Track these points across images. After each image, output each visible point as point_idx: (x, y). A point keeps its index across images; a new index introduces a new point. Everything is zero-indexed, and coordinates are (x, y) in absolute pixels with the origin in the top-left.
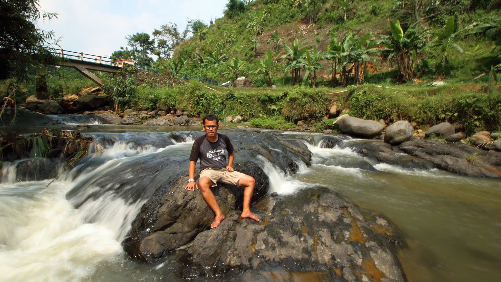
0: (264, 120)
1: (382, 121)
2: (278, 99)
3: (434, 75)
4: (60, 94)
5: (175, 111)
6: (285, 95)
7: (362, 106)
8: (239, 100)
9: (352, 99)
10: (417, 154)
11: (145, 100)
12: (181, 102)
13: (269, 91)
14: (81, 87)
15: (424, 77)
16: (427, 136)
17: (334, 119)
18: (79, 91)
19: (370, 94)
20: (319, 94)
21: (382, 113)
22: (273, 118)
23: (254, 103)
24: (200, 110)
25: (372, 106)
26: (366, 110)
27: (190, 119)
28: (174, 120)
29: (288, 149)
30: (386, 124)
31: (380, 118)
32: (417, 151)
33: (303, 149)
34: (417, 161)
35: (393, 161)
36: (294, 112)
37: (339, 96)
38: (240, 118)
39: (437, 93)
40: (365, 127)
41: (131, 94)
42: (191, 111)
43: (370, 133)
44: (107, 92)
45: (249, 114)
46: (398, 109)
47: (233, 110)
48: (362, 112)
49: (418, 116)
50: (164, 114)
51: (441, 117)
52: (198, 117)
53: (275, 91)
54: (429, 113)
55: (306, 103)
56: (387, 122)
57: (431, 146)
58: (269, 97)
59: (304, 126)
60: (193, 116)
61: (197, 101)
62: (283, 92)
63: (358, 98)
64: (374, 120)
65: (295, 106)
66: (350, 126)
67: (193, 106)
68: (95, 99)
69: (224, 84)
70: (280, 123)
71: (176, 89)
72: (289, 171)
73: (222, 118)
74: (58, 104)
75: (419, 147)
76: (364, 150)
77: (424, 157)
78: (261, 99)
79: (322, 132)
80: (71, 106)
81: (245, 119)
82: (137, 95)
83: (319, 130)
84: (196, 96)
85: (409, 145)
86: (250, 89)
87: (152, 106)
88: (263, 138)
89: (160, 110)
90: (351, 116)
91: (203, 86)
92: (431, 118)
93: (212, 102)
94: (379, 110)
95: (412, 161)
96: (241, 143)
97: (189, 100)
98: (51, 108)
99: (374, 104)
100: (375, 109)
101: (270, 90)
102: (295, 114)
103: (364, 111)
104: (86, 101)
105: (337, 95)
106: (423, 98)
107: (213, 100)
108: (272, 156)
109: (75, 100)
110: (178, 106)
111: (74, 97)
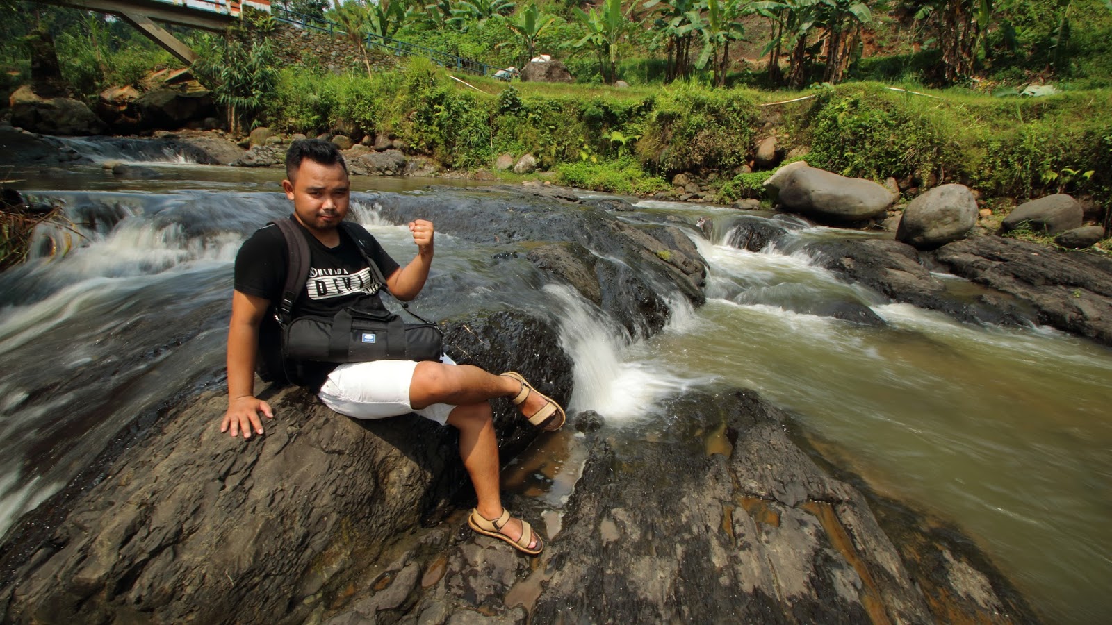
0: (592, 168)
1: (891, 181)
2: (630, 114)
3: (1028, 68)
4: (98, 84)
5: (373, 136)
6: (648, 106)
7: (844, 141)
8: (531, 115)
9: (818, 121)
10: (988, 278)
11: (301, 106)
12: (387, 114)
13: (607, 93)
14: (145, 69)
15: (1001, 74)
16: (1006, 228)
17: (768, 172)
18: (140, 78)
19: (867, 109)
20: (735, 104)
21: (895, 162)
22: (616, 163)
23: (567, 124)
24: (433, 136)
25: (871, 143)
26: (853, 151)
27: (408, 158)
28: (366, 161)
29: (644, 254)
30: (900, 190)
31: (888, 175)
32: (988, 271)
33: (685, 252)
34: (993, 302)
35: (927, 297)
36: (666, 150)
37: (786, 113)
38: (532, 160)
39: (1045, 115)
40: (846, 197)
41: (265, 89)
42: (412, 140)
43: (857, 213)
44: (207, 83)
45: (554, 152)
46: (939, 152)
47: (517, 139)
48: (842, 155)
49: (986, 173)
50: (347, 144)
51: (1046, 179)
52: (430, 156)
53: (623, 95)
54: (1018, 167)
55: (699, 128)
56: (902, 185)
57: (1030, 260)
58: (606, 109)
59: (688, 188)
60: (417, 152)
61: (426, 112)
62: (644, 98)
63: (834, 120)
64: (871, 178)
65: (670, 134)
66: (807, 193)
67: (416, 125)
68: (179, 99)
69: (500, 73)
70: (631, 179)
71: (374, 80)
72: (642, 325)
73: (487, 158)
74: (89, 111)
75: (991, 258)
76: (846, 262)
77: (1011, 290)
78: (586, 114)
79: (734, 206)
80: (123, 116)
81: (545, 165)
82: (280, 91)
83: (727, 199)
84: (424, 100)
85: (965, 252)
86: (562, 88)
87: (317, 122)
88: (576, 220)
89: (337, 133)
90: (811, 166)
91: (442, 73)
92: (1020, 181)
93: (465, 116)
94: (888, 154)
95: (979, 299)
96: (511, 236)
97: (404, 110)
98: (75, 120)
99: (877, 136)
100: (876, 149)
101: (611, 91)
102: (669, 155)
103: (848, 154)
104: (159, 104)
105: (780, 108)
106: (1006, 127)
107: (466, 111)
108: (595, 278)
109: (132, 100)
110: (379, 126)
111: (129, 92)
